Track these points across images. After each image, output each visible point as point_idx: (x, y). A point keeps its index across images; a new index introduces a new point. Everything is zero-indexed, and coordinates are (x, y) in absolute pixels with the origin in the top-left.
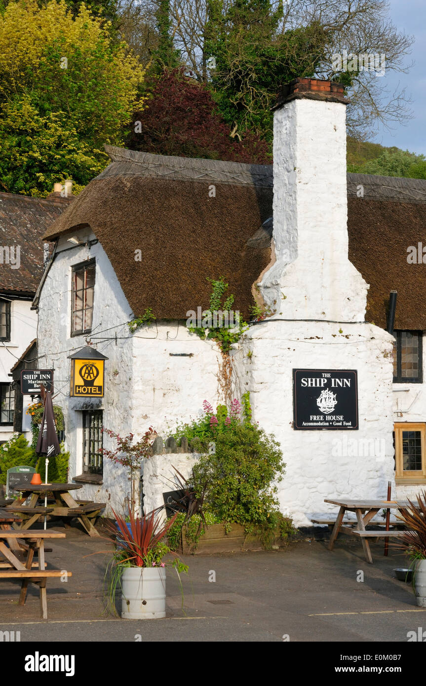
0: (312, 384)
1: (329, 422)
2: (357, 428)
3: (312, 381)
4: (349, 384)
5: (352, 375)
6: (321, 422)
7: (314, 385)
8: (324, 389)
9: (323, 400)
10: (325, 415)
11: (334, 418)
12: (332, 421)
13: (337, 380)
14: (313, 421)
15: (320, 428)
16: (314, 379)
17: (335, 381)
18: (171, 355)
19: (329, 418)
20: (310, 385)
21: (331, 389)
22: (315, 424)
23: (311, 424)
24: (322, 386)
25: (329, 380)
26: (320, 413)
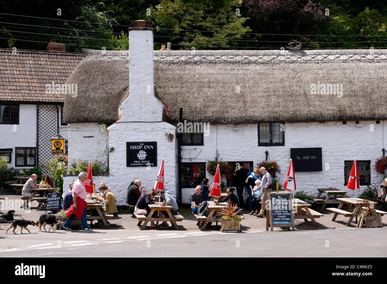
0: (135, 148)
1: (143, 163)
2: (156, 166)
3: (135, 147)
4: (153, 148)
5: (154, 144)
6: (139, 163)
7: (136, 149)
8: (141, 150)
9: (140, 155)
10: (141, 161)
11: (145, 162)
12: (145, 163)
13: (147, 146)
14: (135, 163)
15: (139, 166)
16: (136, 146)
17: (146, 147)
18: (84, 137)
19: (143, 162)
20: (134, 149)
21: (144, 150)
22: (136, 164)
23: (135, 164)
24: (140, 149)
25: (143, 146)
26: (139, 160)
